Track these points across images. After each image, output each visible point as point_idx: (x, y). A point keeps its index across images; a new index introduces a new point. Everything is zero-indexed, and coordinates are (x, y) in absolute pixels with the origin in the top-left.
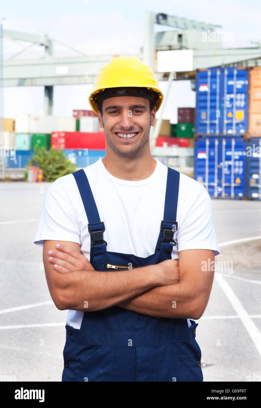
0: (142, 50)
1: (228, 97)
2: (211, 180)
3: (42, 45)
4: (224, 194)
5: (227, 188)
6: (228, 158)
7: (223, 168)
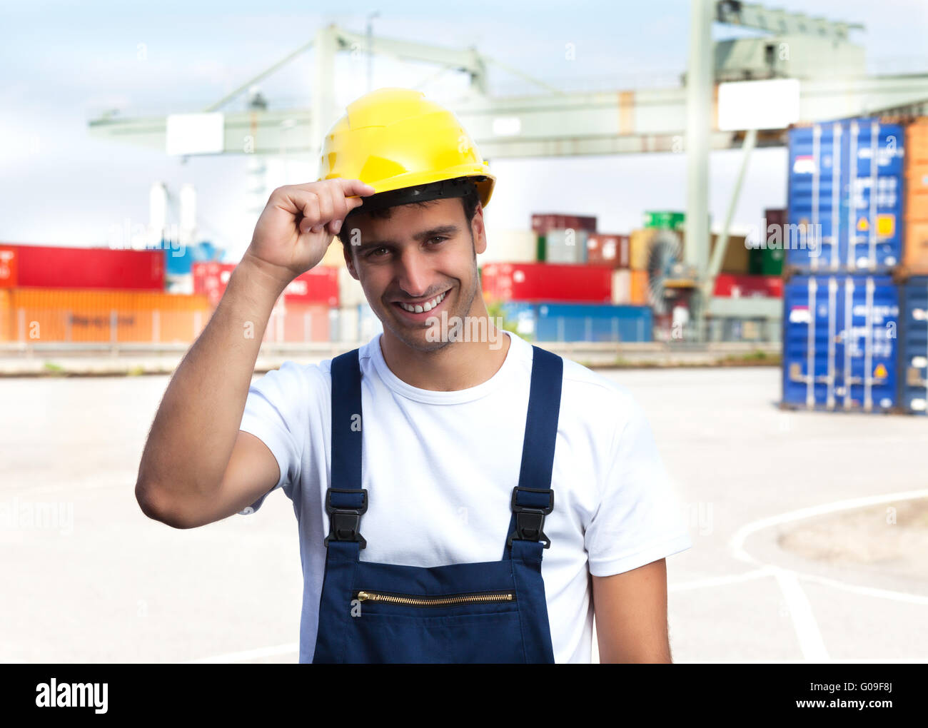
0: (684, 80)
1: (858, 185)
2: (821, 370)
3: (464, 70)
4: (848, 402)
5: (857, 389)
6: (859, 322)
7: (846, 344)
